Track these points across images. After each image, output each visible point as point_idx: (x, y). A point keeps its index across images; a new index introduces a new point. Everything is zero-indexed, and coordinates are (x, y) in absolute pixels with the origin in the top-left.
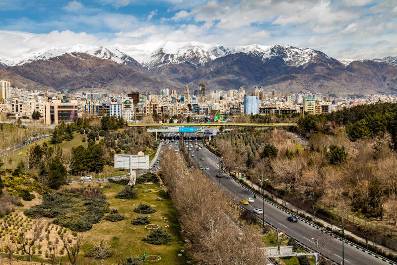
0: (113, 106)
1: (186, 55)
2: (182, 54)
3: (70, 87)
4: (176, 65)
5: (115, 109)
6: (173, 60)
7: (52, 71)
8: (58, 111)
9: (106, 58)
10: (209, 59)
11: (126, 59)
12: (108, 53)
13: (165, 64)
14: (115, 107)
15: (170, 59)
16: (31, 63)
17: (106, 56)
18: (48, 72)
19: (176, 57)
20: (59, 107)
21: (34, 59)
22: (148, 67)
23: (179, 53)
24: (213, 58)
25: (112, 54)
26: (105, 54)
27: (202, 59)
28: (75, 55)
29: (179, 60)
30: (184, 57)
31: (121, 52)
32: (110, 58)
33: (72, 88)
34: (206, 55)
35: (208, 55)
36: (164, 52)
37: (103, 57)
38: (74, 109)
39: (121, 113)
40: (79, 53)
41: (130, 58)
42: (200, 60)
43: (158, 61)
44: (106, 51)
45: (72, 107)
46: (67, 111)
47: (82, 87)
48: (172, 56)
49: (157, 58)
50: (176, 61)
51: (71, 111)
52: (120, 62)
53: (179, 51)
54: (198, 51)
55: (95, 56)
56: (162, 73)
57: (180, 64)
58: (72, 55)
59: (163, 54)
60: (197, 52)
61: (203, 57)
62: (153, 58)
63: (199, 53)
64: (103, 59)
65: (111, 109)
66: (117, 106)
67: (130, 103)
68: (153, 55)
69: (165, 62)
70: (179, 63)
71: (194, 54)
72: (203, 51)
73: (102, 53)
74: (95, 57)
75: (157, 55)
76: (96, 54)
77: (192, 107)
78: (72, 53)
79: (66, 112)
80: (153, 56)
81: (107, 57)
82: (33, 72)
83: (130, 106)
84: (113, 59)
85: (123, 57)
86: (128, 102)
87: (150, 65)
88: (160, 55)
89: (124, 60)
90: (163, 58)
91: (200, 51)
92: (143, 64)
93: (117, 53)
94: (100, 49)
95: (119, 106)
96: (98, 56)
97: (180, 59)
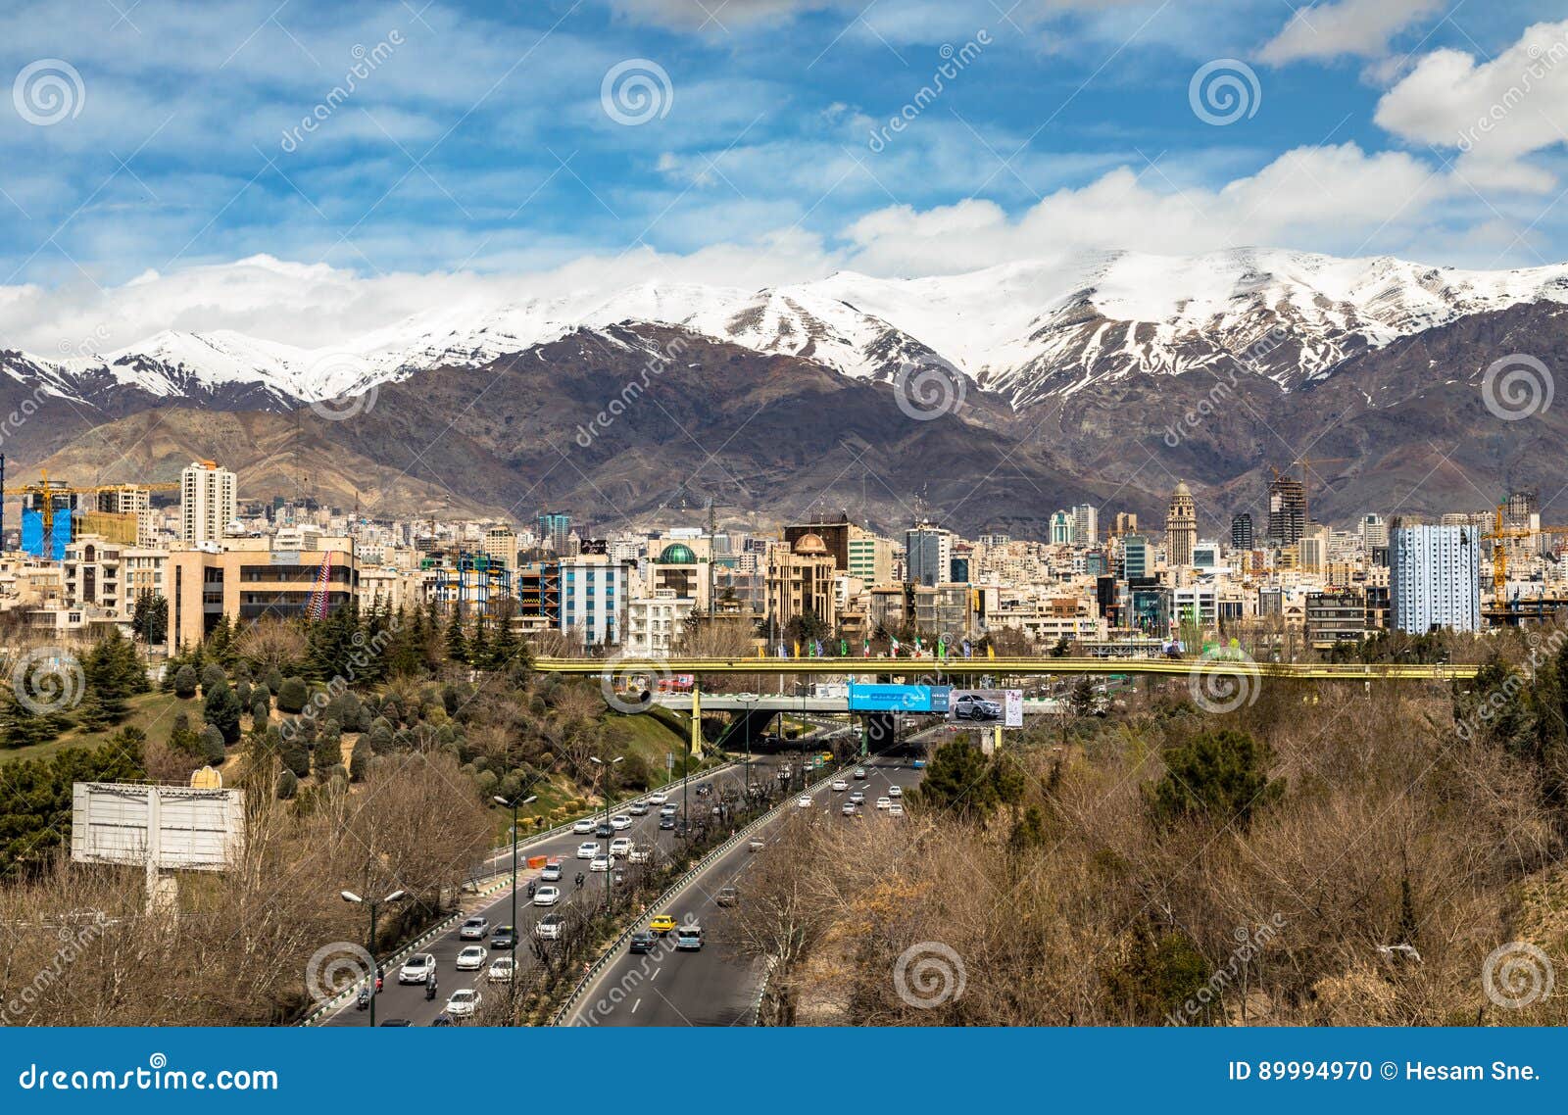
0: (580, 576)
1: (1226, 324)
2: (1198, 319)
3: (591, 506)
4: (1168, 378)
5: (590, 591)
6: (1147, 351)
7: (509, 420)
8: (247, 596)
9: (787, 352)
10: (1356, 341)
11: (892, 354)
12: (797, 324)
13: (1106, 376)
14: (590, 577)
15: (1133, 348)
16: (408, 382)
17: (785, 340)
18: (488, 431)
19: (1165, 334)
20: (248, 573)
21: (424, 363)
22: (1009, 394)
23: (1187, 315)
24: (1381, 334)
25: (816, 330)
26: (785, 329)
27: (1313, 345)
28: (626, 338)
29: (1180, 351)
30: (1213, 334)
31: (870, 319)
32: (810, 348)
33: (604, 509)
34: (1340, 322)
35: (1352, 322)
36: (1100, 310)
37: (775, 344)
38: (323, 586)
39: (624, 614)
40: (646, 329)
41: (916, 349)
42: (1306, 352)
43: (1064, 363)
44: (786, 311)
45: (313, 572)
46: (288, 594)
47: (651, 506)
48: (1146, 332)
49: (1061, 344)
50: (1169, 359)
51: (307, 595)
52: (857, 366)
53: (1182, 305)
54: (1292, 301)
55: (726, 338)
56: (1086, 426)
57: (1189, 375)
58: (610, 338)
59: (1093, 320)
60: (1286, 308)
61: (1321, 332)
62: (1038, 347)
63: (1296, 310)
64: (770, 353)
65: (571, 591)
66: (600, 576)
67: (692, 558)
68: (1038, 326)
69: (1103, 364)
70: (1181, 367)
71: (1267, 315)
72: (1321, 301)
73: (770, 323)
74: (730, 345)
75: (1060, 328)
76: (734, 330)
77: (1123, 598)
78: (613, 329)
79: (283, 602)
80: (1038, 334)
81: (792, 346)
82: (413, 429)
83: (691, 580)
84: (825, 353)
85: (879, 343)
86: (680, 554)
87: (1022, 383)
88: (1077, 329)
89: (882, 357)
90: (1096, 341)
91: (1303, 302)
92: (983, 376)
93: (845, 323)
94: (755, 304)
95: (610, 577)
96: (749, 340)
97: (1191, 346)
